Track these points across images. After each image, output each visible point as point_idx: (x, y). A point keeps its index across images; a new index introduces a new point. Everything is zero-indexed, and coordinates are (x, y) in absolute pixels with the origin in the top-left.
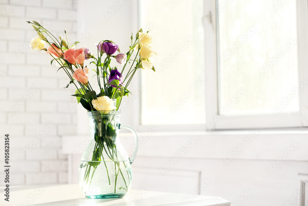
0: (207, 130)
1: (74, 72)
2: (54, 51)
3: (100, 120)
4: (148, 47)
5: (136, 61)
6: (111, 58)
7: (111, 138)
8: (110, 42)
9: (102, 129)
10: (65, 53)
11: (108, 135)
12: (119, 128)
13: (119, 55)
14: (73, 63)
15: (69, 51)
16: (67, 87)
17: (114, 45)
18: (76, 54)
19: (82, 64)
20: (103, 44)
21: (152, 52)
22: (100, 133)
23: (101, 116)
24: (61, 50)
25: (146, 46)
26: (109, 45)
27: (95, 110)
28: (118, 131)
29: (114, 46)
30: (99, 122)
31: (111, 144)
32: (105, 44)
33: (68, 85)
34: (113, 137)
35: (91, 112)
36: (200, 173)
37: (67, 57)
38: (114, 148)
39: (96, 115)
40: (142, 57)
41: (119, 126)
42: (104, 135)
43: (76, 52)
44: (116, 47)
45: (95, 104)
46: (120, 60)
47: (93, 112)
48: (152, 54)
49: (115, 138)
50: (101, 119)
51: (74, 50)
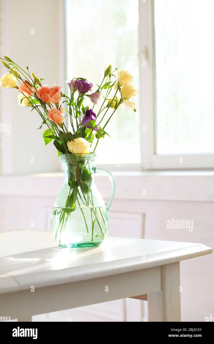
0: (143, 170)
1: (48, 112)
2: (27, 89)
3: (74, 164)
4: (131, 86)
5: (115, 100)
6: (84, 96)
7: (86, 183)
8: (84, 80)
9: (77, 173)
10: (39, 91)
11: (84, 180)
12: (95, 172)
13: (95, 94)
14: (47, 102)
15: (43, 89)
16: (40, 128)
17: (88, 83)
18: (52, 93)
19: (57, 104)
20: (76, 81)
21: (135, 91)
22: (75, 178)
23: (76, 160)
24: (35, 87)
25: (129, 85)
26: (83, 83)
27: (70, 153)
28: (93, 176)
29: (89, 85)
30: (74, 165)
31: (86, 189)
32: (79, 82)
33: (41, 126)
34: (89, 182)
35: (64, 155)
36: (144, 215)
37: (41, 96)
38: (90, 194)
39: (71, 158)
40: (124, 96)
41: (95, 170)
42: (78, 180)
43: (52, 91)
44: (90, 85)
45: (71, 146)
46: (95, 100)
47: (68, 154)
48: (135, 93)
49: (90, 182)
50: (76, 163)
51: (48, 89)
